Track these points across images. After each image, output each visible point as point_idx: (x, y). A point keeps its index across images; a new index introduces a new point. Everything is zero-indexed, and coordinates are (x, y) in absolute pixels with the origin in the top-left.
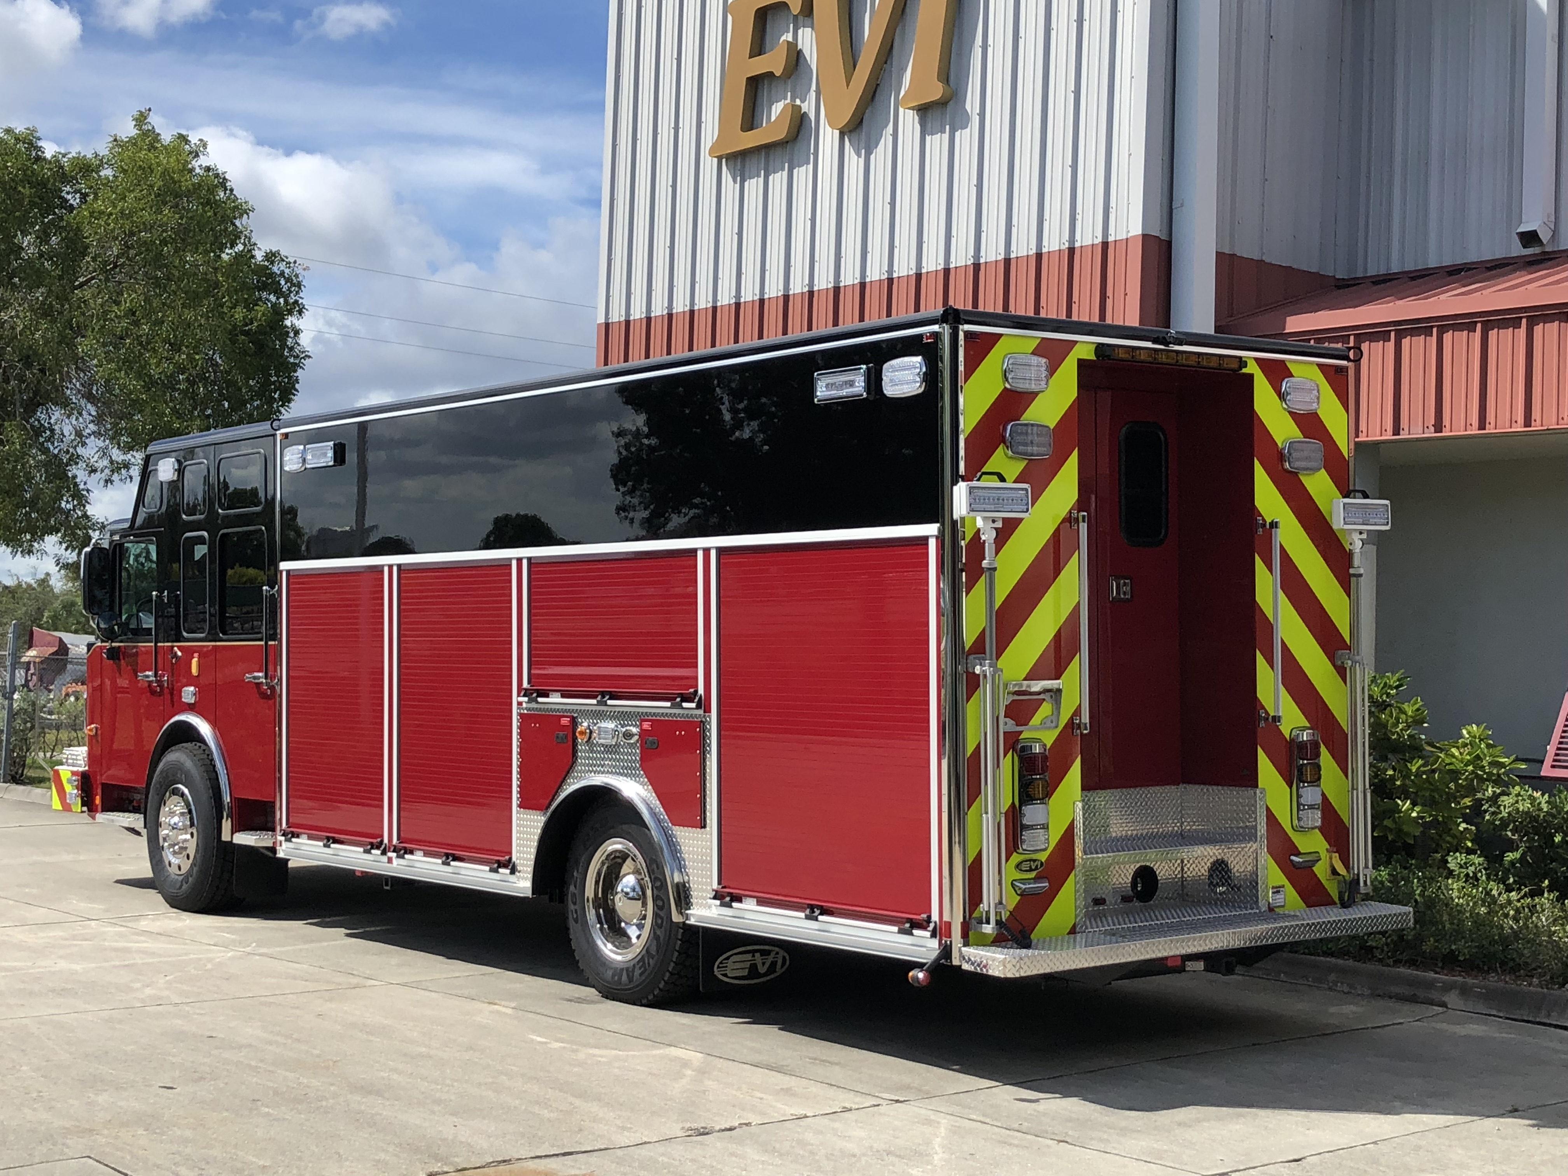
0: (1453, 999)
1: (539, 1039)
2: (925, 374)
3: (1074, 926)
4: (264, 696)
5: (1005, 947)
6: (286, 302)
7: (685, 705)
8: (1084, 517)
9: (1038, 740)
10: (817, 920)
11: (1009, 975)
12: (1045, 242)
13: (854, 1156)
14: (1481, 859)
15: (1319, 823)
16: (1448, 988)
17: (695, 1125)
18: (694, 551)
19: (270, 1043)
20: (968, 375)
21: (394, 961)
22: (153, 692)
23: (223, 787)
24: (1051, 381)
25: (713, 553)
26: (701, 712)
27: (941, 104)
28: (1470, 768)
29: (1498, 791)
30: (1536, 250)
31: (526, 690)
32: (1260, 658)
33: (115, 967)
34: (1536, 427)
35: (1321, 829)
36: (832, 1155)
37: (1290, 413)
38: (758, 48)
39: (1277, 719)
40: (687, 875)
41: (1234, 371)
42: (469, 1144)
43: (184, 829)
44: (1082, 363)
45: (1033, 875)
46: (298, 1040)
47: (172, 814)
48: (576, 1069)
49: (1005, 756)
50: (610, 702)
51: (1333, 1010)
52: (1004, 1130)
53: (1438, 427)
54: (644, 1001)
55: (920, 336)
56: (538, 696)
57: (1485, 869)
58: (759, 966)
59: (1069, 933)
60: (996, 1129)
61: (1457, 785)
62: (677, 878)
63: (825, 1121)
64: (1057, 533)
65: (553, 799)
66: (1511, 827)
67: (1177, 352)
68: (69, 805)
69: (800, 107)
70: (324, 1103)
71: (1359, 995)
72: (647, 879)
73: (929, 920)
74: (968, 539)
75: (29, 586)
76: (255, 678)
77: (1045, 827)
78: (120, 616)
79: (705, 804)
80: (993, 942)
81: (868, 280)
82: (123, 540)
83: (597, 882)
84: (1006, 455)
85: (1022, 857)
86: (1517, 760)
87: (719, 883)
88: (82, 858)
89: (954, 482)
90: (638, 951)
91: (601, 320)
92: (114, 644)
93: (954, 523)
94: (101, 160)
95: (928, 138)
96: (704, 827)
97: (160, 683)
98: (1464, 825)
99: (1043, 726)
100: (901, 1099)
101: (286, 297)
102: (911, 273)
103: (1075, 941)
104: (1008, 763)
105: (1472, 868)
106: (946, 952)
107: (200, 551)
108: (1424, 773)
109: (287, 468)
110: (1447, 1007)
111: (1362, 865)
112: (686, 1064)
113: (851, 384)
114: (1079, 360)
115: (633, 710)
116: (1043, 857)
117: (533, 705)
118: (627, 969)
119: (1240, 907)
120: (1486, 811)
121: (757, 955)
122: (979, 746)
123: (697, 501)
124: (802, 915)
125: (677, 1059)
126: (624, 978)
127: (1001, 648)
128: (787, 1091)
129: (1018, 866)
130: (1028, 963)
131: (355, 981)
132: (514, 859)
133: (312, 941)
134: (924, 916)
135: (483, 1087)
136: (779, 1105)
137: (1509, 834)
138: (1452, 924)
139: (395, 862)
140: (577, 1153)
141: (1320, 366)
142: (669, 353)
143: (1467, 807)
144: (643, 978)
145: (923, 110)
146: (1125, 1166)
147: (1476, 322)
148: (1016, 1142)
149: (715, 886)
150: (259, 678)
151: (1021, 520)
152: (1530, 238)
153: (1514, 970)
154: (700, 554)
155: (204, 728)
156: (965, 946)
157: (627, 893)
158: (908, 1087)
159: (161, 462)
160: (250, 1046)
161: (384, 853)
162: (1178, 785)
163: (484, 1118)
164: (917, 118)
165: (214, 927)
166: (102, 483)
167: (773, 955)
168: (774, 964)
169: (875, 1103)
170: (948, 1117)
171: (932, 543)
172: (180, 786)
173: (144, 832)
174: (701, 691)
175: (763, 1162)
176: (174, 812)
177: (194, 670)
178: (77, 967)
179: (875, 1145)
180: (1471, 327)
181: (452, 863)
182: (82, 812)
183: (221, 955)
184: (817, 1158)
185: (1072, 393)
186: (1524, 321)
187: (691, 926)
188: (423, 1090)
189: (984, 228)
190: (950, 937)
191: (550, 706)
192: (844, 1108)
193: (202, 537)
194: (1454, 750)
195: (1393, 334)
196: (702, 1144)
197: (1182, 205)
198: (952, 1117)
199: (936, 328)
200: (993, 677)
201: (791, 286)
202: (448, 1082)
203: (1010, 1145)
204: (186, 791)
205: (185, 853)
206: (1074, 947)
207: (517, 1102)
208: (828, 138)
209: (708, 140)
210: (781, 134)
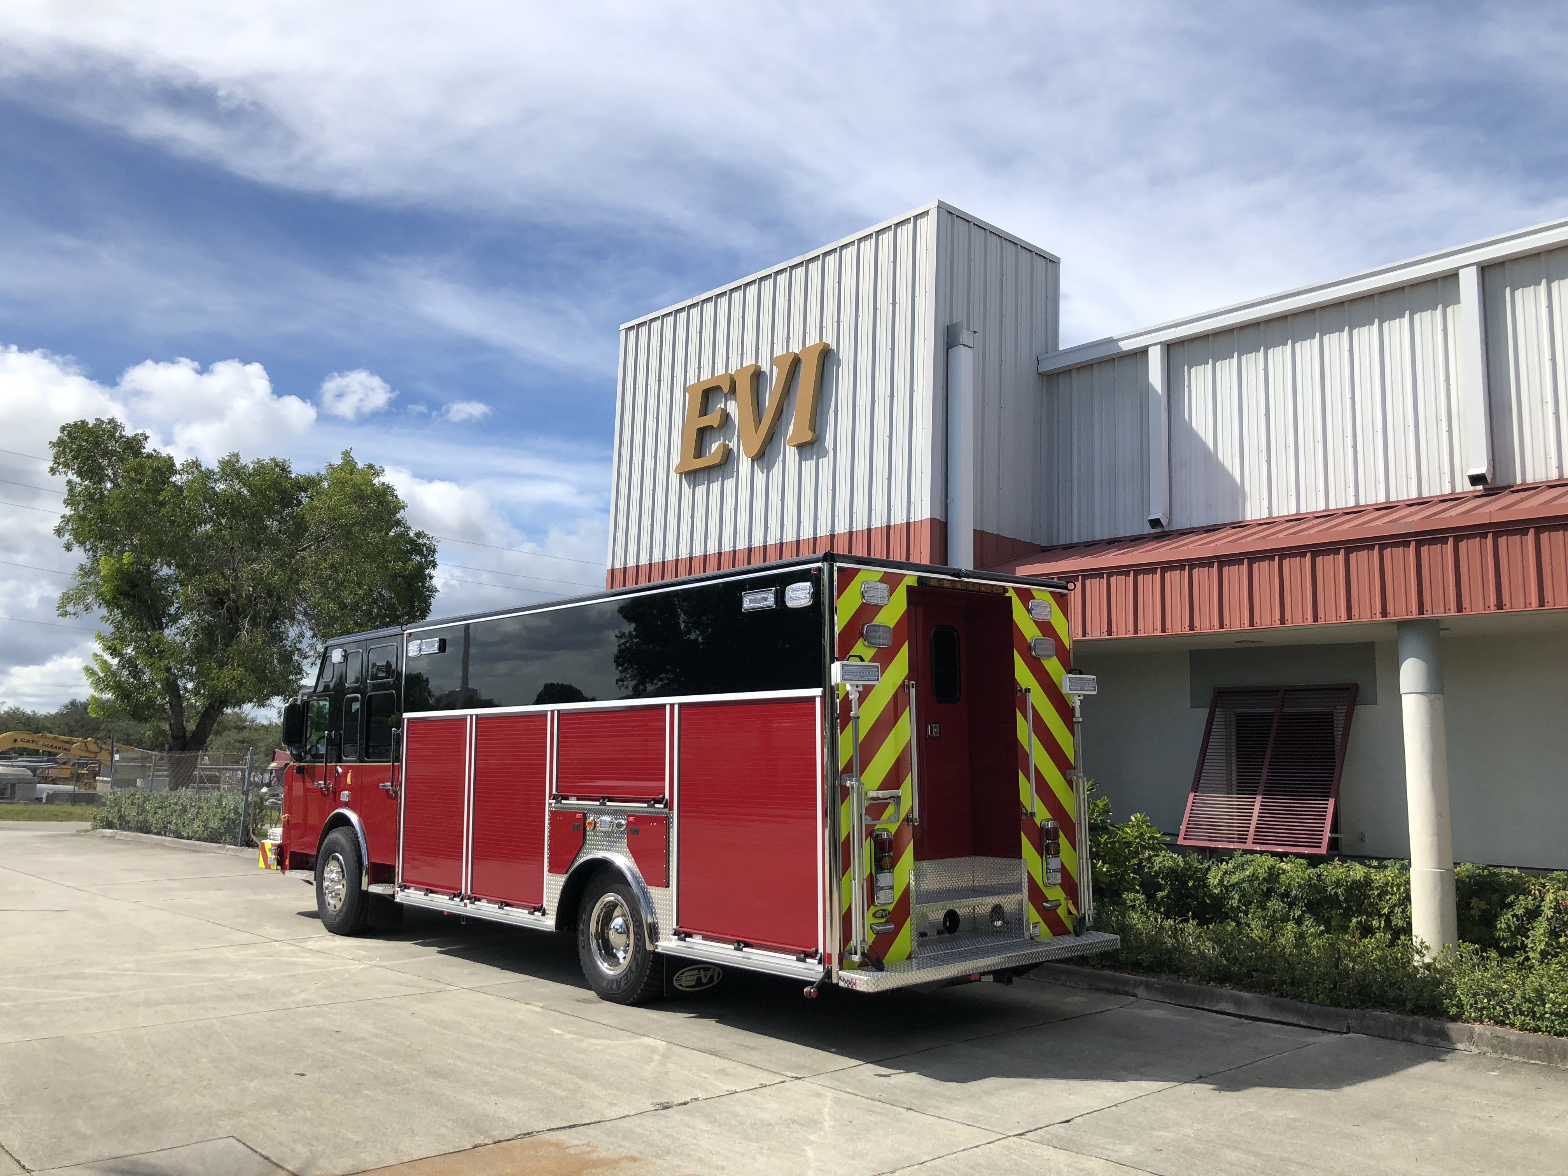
0: (1141, 991)
1: (557, 1031)
2: (812, 593)
3: (910, 954)
4: (389, 797)
5: (866, 971)
6: (426, 561)
7: (657, 806)
8: (913, 684)
9: (886, 830)
10: (742, 950)
11: (871, 990)
12: (873, 522)
13: (770, 1125)
14: (1143, 896)
15: (1060, 881)
16: (1137, 984)
17: (661, 1101)
18: (664, 705)
19: (376, 1036)
20: (840, 595)
21: (466, 971)
22: (323, 794)
23: (363, 855)
24: (891, 598)
25: (676, 707)
26: (667, 810)
27: (811, 443)
28: (1138, 840)
29: (1152, 854)
30: (1159, 530)
31: (554, 795)
32: (1021, 775)
33: (284, 977)
34: (1169, 632)
35: (1061, 885)
36: (755, 1124)
37: (1035, 621)
38: (704, 411)
39: (1033, 814)
40: (657, 918)
41: (1001, 594)
42: (504, 1119)
43: (339, 882)
44: (909, 588)
45: (883, 920)
46: (396, 1034)
47: (332, 871)
48: (581, 1056)
49: (866, 840)
50: (608, 804)
51: (1067, 1000)
52: (870, 1101)
53: (1109, 632)
54: (628, 1002)
55: (810, 570)
56: (562, 799)
57: (1146, 902)
58: (703, 977)
59: (907, 959)
60: (865, 1100)
61: (1129, 851)
62: (650, 920)
63: (748, 1095)
64: (895, 696)
65: (570, 867)
66: (1161, 876)
67: (967, 582)
68: (269, 865)
69: (728, 445)
70: (407, 1086)
71: (1081, 989)
72: (630, 918)
73: (817, 952)
74: (841, 698)
75: (276, 724)
76: (385, 786)
77: (892, 888)
78: (306, 746)
79: (669, 871)
80: (858, 967)
81: (768, 544)
82: (310, 699)
83: (598, 923)
84: (864, 645)
85: (877, 908)
86: (1164, 834)
87: (677, 924)
88: (279, 897)
89: (832, 662)
90: (625, 967)
91: (610, 567)
92: (301, 764)
93: (832, 688)
94: (321, 477)
95: (803, 463)
96: (668, 887)
97: (328, 789)
98: (1132, 875)
99: (890, 820)
100: (799, 1076)
101: (426, 557)
102: (794, 540)
103: (911, 964)
104: (867, 844)
105: (1138, 902)
106: (828, 974)
107: (356, 706)
108: (1109, 843)
109: (410, 655)
110: (1137, 997)
111: (1087, 908)
112: (654, 1050)
113: (766, 599)
114: (908, 586)
115: (623, 809)
116: (890, 908)
117: (559, 805)
118: (617, 980)
119: (1012, 937)
120: (1145, 866)
121: (702, 971)
122: (849, 834)
123: (663, 675)
124: (732, 947)
125: (647, 1047)
126: (615, 986)
127: (862, 770)
128: (722, 1072)
129: (874, 915)
130: (883, 982)
131: (439, 986)
132: (544, 906)
133: (415, 957)
134: (814, 949)
135: (517, 1071)
136: (717, 1083)
137: (1160, 880)
138: (1137, 942)
139: (469, 906)
140: (580, 1125)
141: (1051, 592)
142: (650, 581)
143: (1135, 865)
144: (626, 986)
145: (801, 447)
146: (954, 1130)
147: (1130, 571)
148: (878, 1110)
149: (675, 926)
150: (388, 786)
151: (874, 685)
152: (1155, 523)
153: (1176, 971)
154: (668, 708)
155: (354, 818)
156: (840, 970)
157: (617, 930)
158: (802, 1067)
159: (334, 651)
160: (363, 1039)
161: (462, 900)
162: (970, 856)
163: (516, 1097)
164: (796, 452)
165: (355, 946)
166: (309, 665)
167: (711, 970)
168: (712, 977)
169: (782, 1080)
170: (832, 1090)
171: (818, 701)
172: (337, 854)
173: (315, 883)
174: (667, 796)
175: (708, 1132)
176: (333, 871)
177: (349, 781)
178: (259, 977)
179: (784, 1116)
180: (1127, 574)
181: (505, 908)
182: (277, 869)
183: (355, 967)
184: (745, 1127)
185: (903, 607)
186: (1159, 570)
187: (658, 953)
188: (476, 1074)
189: (837, 514)
190: (831, 964)
191: (569, 806)
192: (761, 1084)
193: (357, 697)
194: (1127, 829)
195: (1080, 577)
196: (665, 1116)
197: (953, 501)
198: (834, 1091)
199: (819, 564)
200: (858, 788)
201: (723, 547)
202: (494, 1066)
203: (875, 1112)
204: (341, 857)
205: (338, 897)
206: (912, 970)
207: (540, 1083)
208: (745, 462)
209: (674, 464)
210: (717, 461)
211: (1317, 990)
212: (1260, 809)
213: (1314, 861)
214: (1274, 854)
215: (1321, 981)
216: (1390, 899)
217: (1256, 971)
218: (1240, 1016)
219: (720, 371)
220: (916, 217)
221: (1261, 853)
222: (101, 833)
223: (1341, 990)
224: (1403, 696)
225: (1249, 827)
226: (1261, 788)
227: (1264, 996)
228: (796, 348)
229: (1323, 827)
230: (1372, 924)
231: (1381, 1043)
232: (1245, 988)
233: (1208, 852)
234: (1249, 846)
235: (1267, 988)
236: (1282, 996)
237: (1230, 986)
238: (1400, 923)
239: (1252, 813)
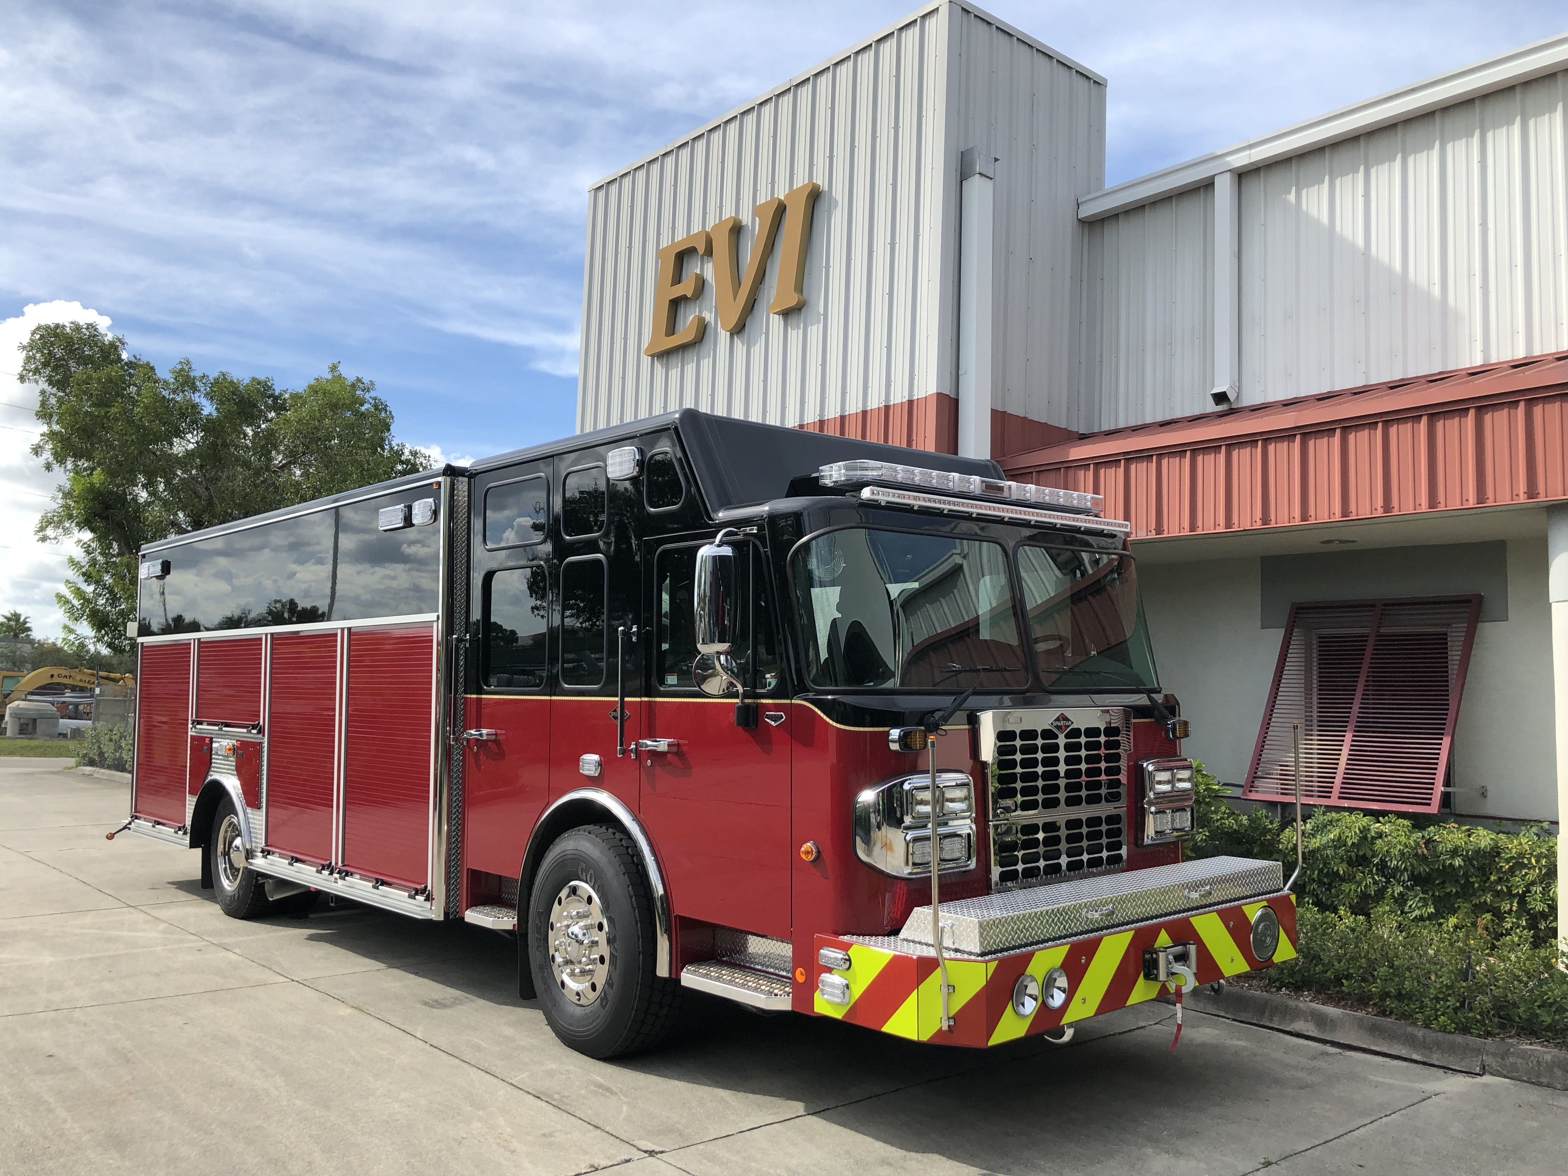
12: (869, 402)
27: (797, 308)
30: (1225, 406)
34: (1235, 528)
38: (677, 278)
53: (1159, 530)
69: (704, 318)
95: (789, 332)
145: (786, 314)
147: (1186, 450)
152: (1221, 398)
164: (781, 319)
180: (1182, 454)
186: (1223, 446)
192: (592, 1166)
195: (1123, 461)
197: (967, 371)
208: (723, 336)
209: (645, 344)
210: (690, 337)
211: (1437, 1010)
212: (1350, 755)
213: (1420, 822)
214: (1367, 813)
215: (1441, 996)
216: (1526, 874)
217: (1348, 977)
218: (1324, 1042)
219: (696, 228)
220: (924, 17)
221: (1351, 810)
222: (82, 770)
223: (1471, 1010)
224: (1554, 606)
225: (1334, 778)
226: (1351, 726)
227: (1359, 1014)
228: (781, 194)
229: (1434, 779)
230: (1500, 907)
231: (1533, 1095)
232: (1330, 1000)
233: (1279, 807)
234: (1334, 801)
235: (1362, 1001)
236: (1383, 1013)
237: (1310, 995)
238: (1540, 907)
239: (1339, 759)
